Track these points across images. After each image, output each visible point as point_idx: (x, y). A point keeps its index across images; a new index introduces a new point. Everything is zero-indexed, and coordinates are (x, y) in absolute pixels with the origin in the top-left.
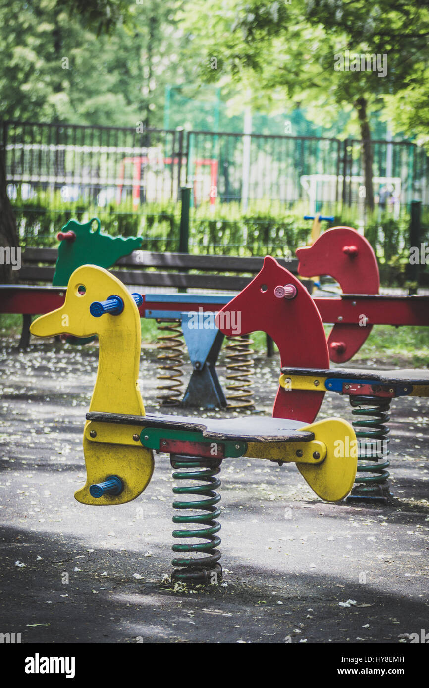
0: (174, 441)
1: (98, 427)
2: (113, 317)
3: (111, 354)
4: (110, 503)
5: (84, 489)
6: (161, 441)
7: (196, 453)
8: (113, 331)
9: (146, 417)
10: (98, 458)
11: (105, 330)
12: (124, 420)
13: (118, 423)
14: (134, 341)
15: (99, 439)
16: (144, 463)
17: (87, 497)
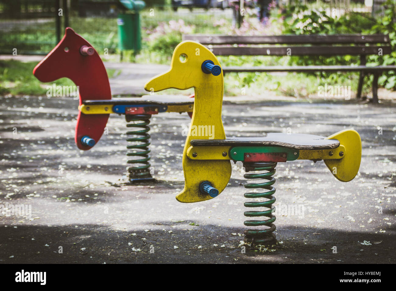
0: (254, 154)
1: (198, 150)
2: (206, 75)
3: (205, 100)
4: (202, 199)
5: (185, 192)
6: (245, 155)
7: (269, 160)
8: (206, 84)
9: (226, 140)
10: (194, 171)
11: (201, 84)
12: (222, 143)
13: (218, 145)
14: (221, 90)
15: (199, 158)
16: (226, 171)
17: (187, 197)
